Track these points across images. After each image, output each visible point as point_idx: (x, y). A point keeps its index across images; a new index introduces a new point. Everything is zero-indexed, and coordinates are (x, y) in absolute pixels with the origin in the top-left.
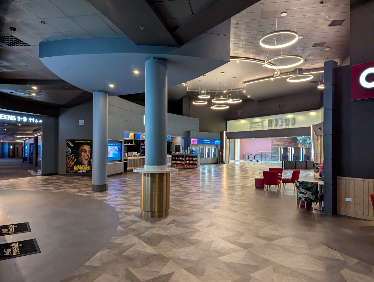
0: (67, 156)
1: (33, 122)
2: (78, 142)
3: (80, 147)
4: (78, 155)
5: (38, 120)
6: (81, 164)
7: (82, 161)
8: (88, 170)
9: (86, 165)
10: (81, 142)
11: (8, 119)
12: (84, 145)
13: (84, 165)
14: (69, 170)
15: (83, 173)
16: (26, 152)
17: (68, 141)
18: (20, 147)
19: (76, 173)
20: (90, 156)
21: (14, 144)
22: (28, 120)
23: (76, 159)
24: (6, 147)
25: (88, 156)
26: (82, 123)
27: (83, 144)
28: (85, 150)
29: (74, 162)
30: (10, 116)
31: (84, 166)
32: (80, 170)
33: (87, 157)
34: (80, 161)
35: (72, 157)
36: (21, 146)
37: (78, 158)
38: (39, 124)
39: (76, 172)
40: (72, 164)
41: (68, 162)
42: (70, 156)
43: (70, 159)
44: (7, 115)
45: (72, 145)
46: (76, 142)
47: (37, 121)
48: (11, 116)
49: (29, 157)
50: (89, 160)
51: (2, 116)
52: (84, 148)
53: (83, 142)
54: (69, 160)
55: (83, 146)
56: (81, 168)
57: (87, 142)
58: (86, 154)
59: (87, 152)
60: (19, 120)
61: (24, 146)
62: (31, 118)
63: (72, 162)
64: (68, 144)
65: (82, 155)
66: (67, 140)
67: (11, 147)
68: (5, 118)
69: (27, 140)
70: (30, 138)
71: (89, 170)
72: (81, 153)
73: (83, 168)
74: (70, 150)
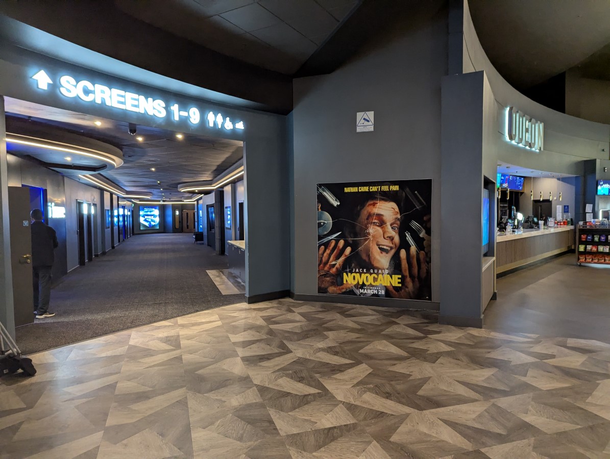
0: (320, 238)
1: (220, 127)
2: (354, 190)
3: (363, 206)
4: (356, 235)
5: (233, 121)
6: (368, 266)
7: (369, 256)
8: (391, 289)
9: (383, 269)
10: (365, 189)
11: (141, 110)
12: (376, 198)
13: (378, 269)
14: (327, 285)
15: (374, 295)
16: (201, 222)
17: (321, 190)
18: (190, 213)
19: (351, 296)
20: (397, 239)
21: (182, 208)
22: (203, 120)
23: (348, 250)
24: (169, 212)
25: (391, 239)
26: (366, 123)
27: (371, 196)
28: (379, 216)
29: (342, 259)
30: (147, 98)
31: (377, 274)
32: (364, 284)
33: (386, 243)
34: (364, 257)
35: (337, 241)
36: (192, 211)
37: (355, 246)
38: (234, 135)
39: (351, 292)
40: (337, 266)
41: (324, 259)
42: (330, 238)
43: (331, 248)
44: (136, 96)
45: (336, 203)
46: (347, 190)
47: (229, 125)
48: (150, 99)
49: (205, 233)
50: (393, 252)
51: (119, 95)
52: (376, 210)
53: (374, 189)
54: (328, 251)
55: (374, 204)
56: (365, 278)
57: (385, 188)
58: (384, 233)
59: (388, 224)
60: (177, 118)
61: (196, 210)
62: (211, 113)
63: (337, 258)
64: (322, 199)
65: (369, 234)
66: (320, 185)
67: (177, 213)
68: (129, 107)
69: (201, 198)
70: (207, 193)
71: (395, 288)
72: (367, 228)
73: (375, 280)
74: (328, 219)
